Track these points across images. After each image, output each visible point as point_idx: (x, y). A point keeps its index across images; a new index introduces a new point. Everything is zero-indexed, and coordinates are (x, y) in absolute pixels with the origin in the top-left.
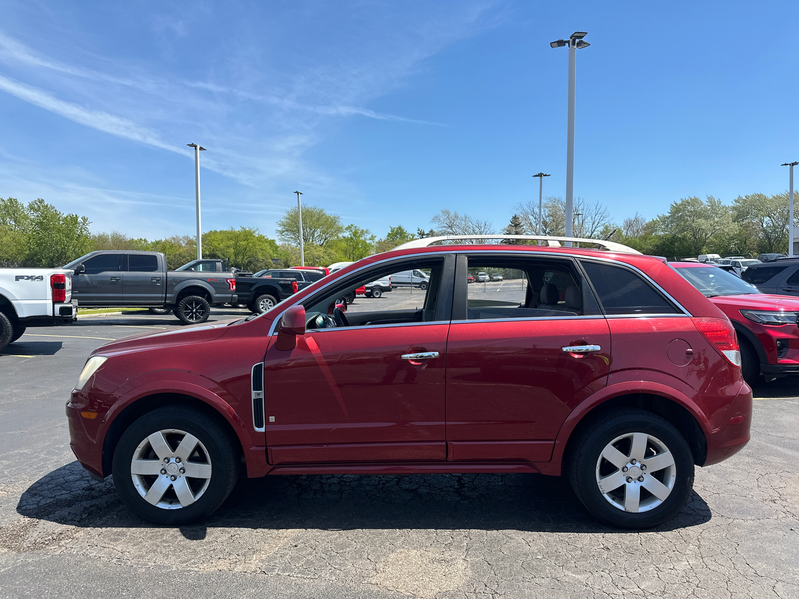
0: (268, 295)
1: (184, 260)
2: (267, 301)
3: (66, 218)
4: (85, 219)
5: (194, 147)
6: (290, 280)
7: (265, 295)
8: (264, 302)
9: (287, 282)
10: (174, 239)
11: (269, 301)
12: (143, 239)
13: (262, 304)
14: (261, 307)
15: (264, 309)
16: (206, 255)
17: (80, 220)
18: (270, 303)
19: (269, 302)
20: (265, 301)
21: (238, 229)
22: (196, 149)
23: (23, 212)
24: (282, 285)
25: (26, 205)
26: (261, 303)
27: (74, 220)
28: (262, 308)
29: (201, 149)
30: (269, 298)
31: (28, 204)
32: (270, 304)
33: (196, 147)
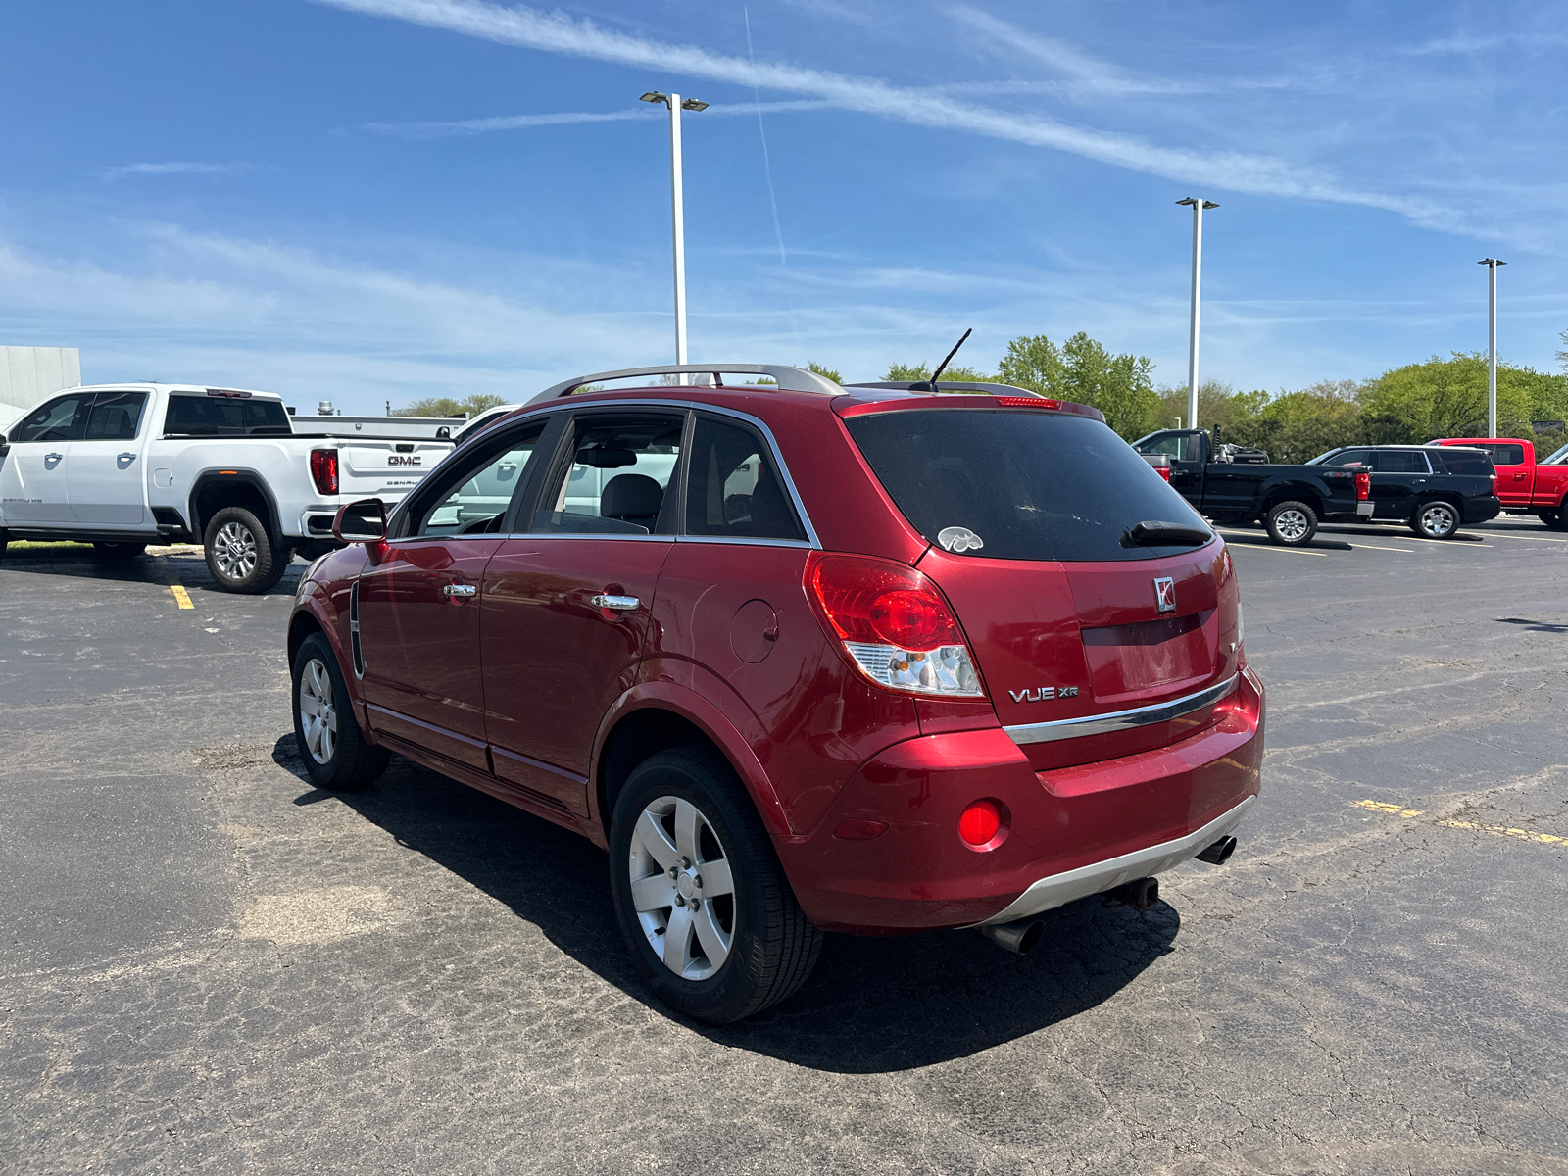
0: (1295, 503)
1: (1326, 430)
2: (1294, 515)
3: (1116, 363)
4: (1144, 362)
5: (1192, 205)
6: (1350, 470)
7: (1290, 502)
8: (1285, 516)
9: (1343, 475)
10: (1320, 388)
11: (1299, 514)
12: (1260, 392)
13: (1280, 522)
14: (1278, 528)
15: (1286, 531)
16: (1373, 419)
17: (1136, 363)
18: (1300, 519)
19: (1297, 517)
20: (1289, 516)
21: (1447, 358)
22: (1195, 208)
23: (1055, 358)
24: (1329, 481)
25: (1060, 346)
26: (1279, 519)
27: (1128, 364)
28: (1282, 530)
29: (1207, 205)
30: (1299, 509)
31: (1065, 344)
32: (1301, 522)
33: (1194, 203)
